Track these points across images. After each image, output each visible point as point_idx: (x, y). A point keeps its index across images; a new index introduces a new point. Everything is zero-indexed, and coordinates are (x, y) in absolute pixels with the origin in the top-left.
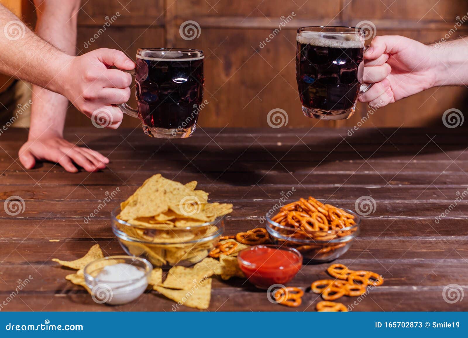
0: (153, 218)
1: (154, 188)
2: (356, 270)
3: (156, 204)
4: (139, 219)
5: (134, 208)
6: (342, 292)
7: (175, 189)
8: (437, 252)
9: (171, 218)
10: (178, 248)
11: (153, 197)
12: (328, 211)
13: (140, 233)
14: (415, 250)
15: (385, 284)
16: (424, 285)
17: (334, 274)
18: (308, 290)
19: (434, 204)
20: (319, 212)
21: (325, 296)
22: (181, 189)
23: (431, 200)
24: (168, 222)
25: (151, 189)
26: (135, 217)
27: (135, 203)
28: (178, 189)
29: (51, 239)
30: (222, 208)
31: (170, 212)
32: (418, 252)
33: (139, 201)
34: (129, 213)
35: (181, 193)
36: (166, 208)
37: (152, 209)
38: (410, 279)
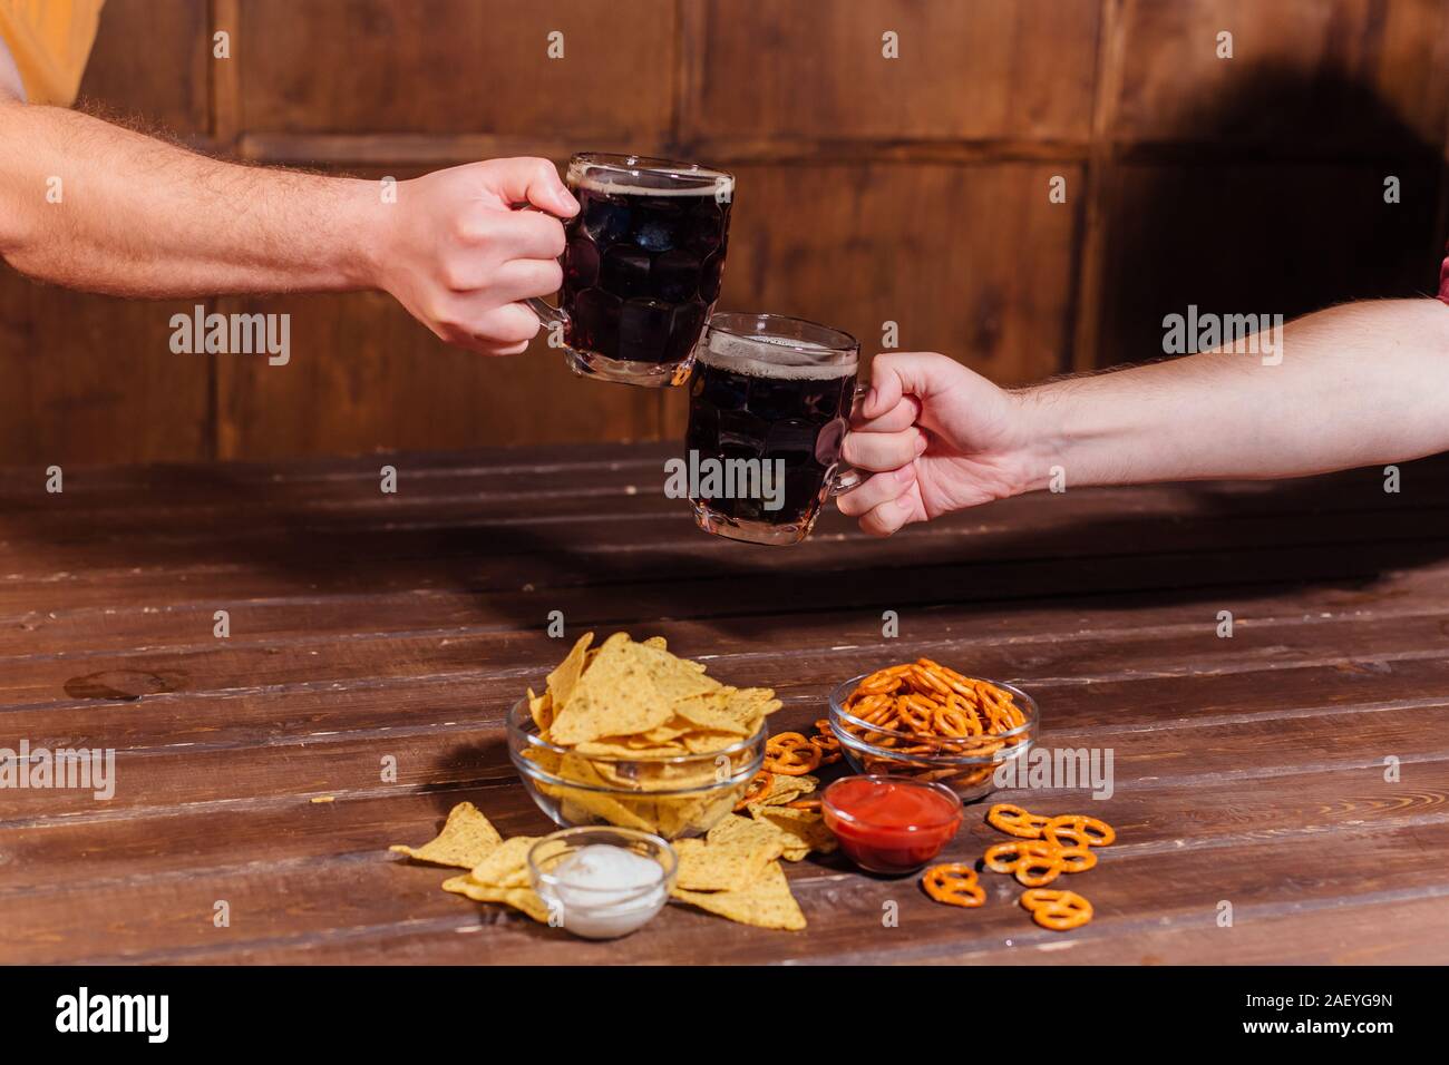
0: (639, 737)
1: (622, 668)
2: (1053, 816)
3: (640, 705)
4: (602, 740)
5: (584, 716)
6: (1057, 865)
7: (657, 665)
8: (1171, 760)
9: (678, 733)
10: (690, 800)
11: (624, 688)
12: (975, 690)
13: (611, 772)
14: (1126, 758)
15: (1120, 840)
16: (1195, 837)
17: (1008, 828)
18: (980, 866)
19: (1096, 642)
20: (956, 692)
21: (1023, 877)
22: (669, 665)
23: (1082, 632)
24: (672, 743)
25: (613, 668)
26: (594, 736)
27: (581, 703)
28: (664, 664)
29: (314, 797)
30: (752, 699)
31: (678, 721)
32: (1135, 763)
33: (591, 698)
34: (572, 728)
35: (672, 672)
36: (670, 714)
37: (632, 716)
38: (1161, 825)
